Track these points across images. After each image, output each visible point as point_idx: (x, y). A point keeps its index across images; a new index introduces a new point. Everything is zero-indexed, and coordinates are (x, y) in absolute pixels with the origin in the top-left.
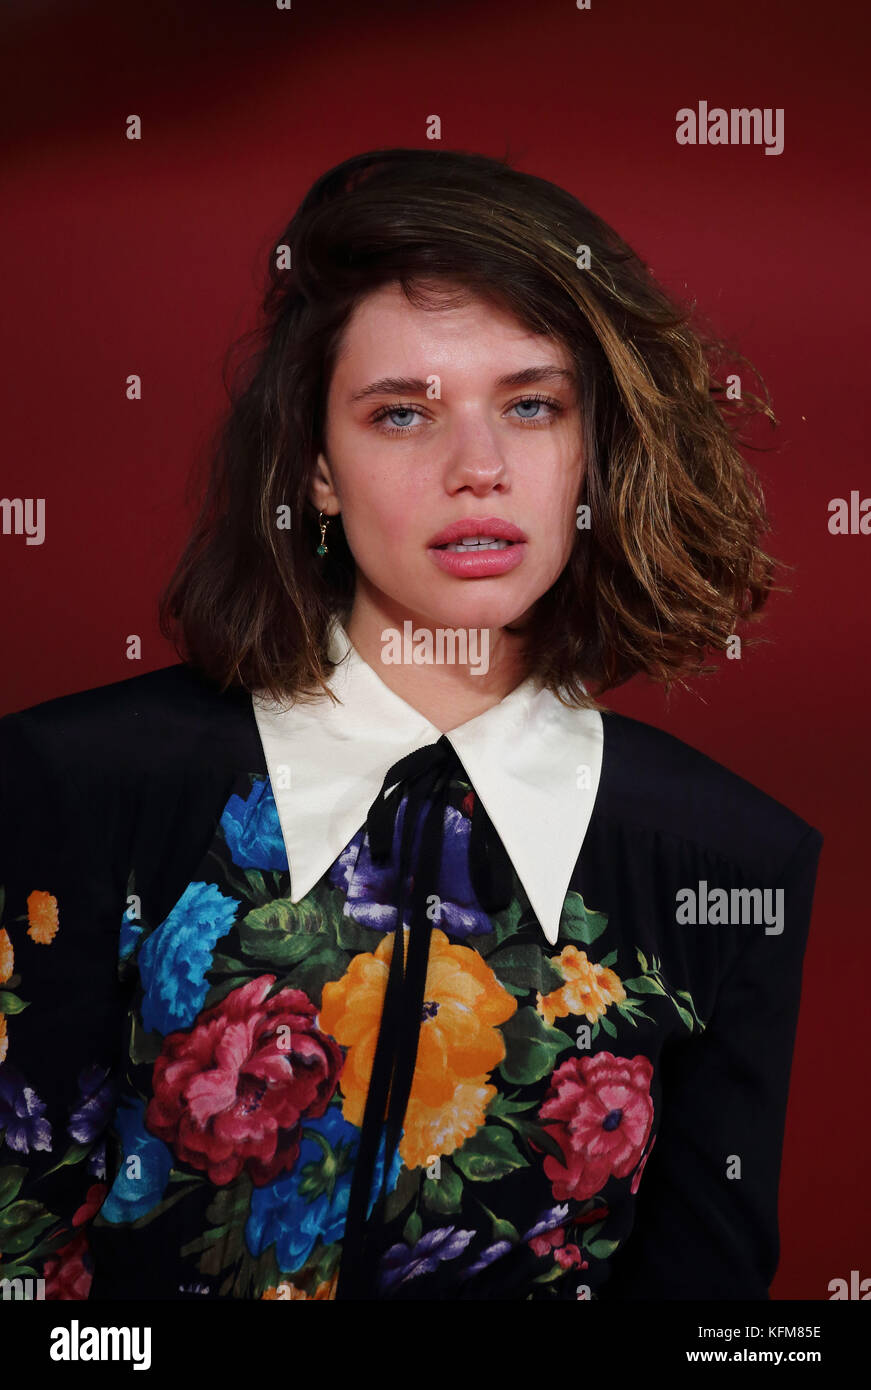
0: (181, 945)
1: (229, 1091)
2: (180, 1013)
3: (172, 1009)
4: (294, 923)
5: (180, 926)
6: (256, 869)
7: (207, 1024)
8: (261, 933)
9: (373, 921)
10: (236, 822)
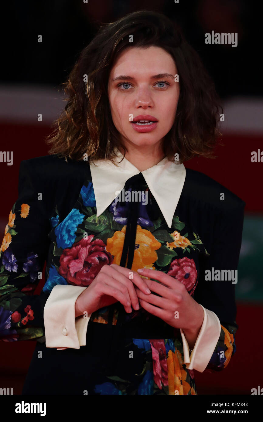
0: (68, 225)
1: (81, 266)
2: (68, 243)
3: (66, 242)
4: (100, 222)
5: (68, 220)
6: (90, 207)
7: (75, 247)
8: (91, 223)
9: (121, 222)
10: (85, 193)
